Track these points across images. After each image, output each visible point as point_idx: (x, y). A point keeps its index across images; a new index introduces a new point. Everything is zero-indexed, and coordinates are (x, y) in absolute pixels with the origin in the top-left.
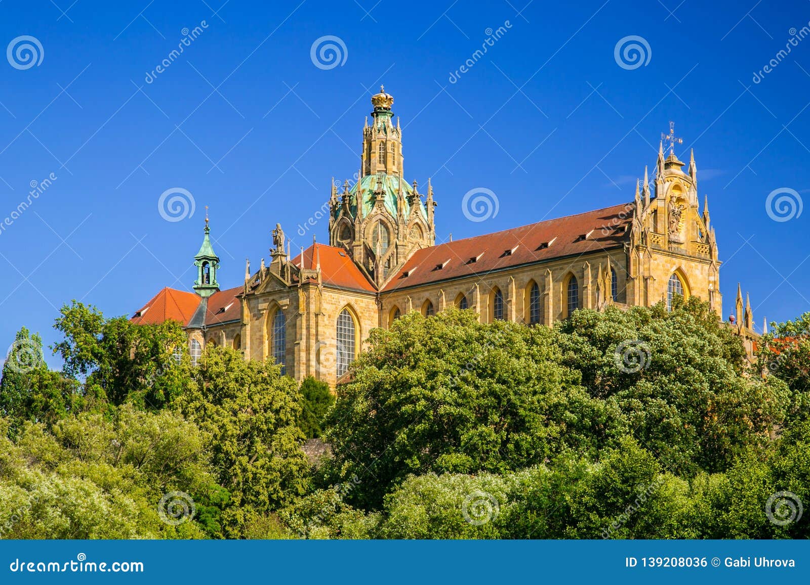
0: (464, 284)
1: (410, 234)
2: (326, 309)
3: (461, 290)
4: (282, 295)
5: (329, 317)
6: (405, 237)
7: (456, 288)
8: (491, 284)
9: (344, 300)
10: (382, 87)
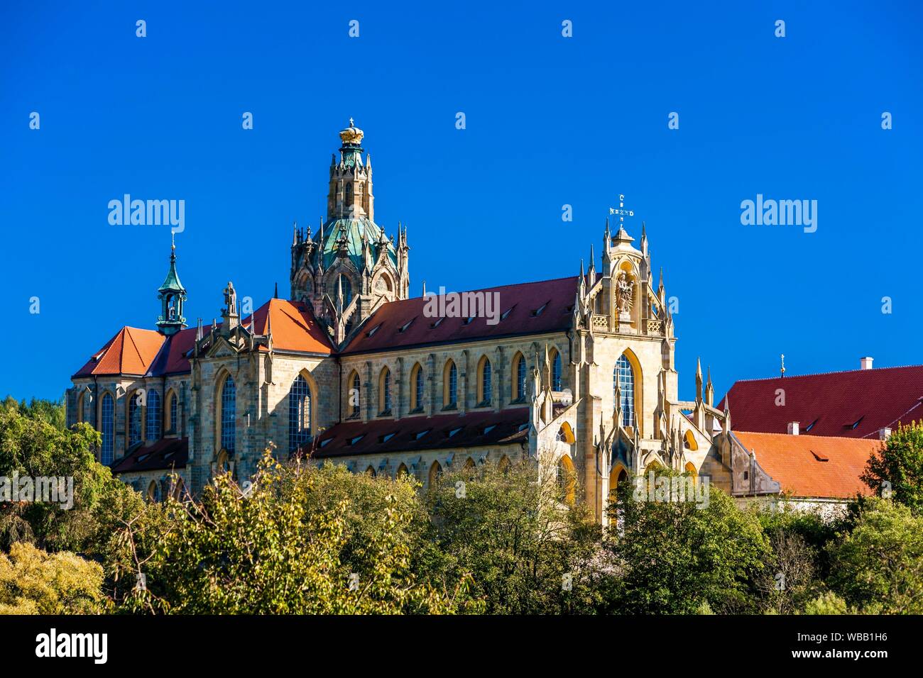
0: (421, 353)
1: (377, 285)
2: (277, 377)
3: (418, 360)
4: (232, 360)
5: (281, 385)
6: (369, 290)
7: (412, 357)
8: (446, 356)
9: (298, 366)
10: (352, 120)
